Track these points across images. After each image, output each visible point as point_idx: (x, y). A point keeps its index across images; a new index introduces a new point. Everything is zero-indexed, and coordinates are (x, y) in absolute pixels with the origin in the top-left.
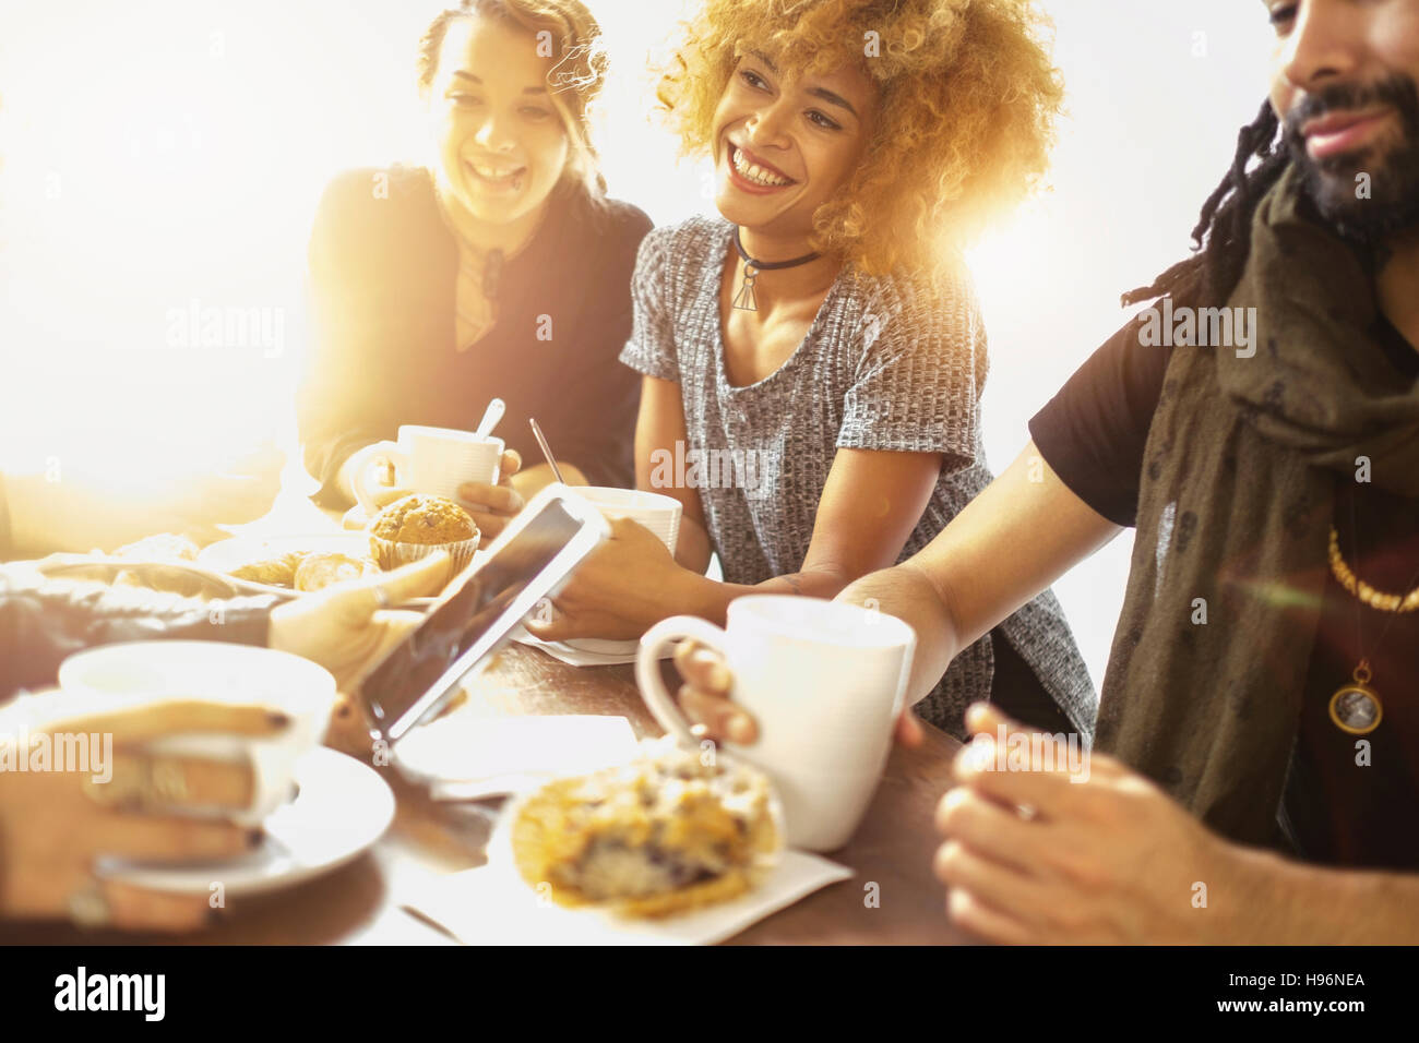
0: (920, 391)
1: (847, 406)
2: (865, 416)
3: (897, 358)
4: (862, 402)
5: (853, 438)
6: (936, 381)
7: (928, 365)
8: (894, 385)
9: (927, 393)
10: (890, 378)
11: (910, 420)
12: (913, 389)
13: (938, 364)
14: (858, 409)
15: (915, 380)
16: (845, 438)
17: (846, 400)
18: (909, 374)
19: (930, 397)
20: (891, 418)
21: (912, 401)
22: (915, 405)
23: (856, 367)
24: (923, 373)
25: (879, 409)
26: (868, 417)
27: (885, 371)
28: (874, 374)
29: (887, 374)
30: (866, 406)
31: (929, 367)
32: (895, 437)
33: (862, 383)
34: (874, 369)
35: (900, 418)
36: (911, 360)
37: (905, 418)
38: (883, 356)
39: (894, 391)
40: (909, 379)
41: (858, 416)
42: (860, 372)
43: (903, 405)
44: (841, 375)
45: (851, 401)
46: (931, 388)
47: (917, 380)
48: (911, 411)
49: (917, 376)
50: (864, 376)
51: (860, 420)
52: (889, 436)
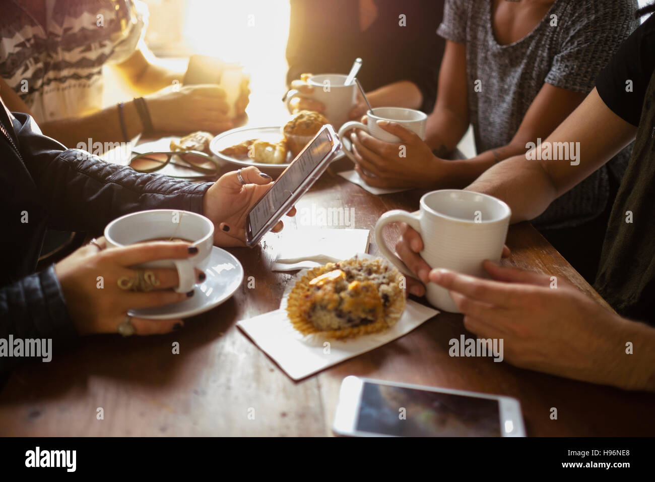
0: (594, 63)
1: (554, 62)
2: (562, 70)
3: (586, 45)
4: (563, 62)
5: (553, 80)
6: (604, 59)
7: (602, 50)
8: (582, 58)
9: (598, 64)
10: (580, 54)
11: (585, 76)
12: (591, 62)
13: (607, 50)
14: (560, 66)
15: (593, 57)
16: (550, 78)
17: (555, 60)
18: (591, 53)
19: (598, 66)
20: (575, 74)
21: (588, 67)
22: (590, 70)
23: (563, 42)
24: (598, 53)
25: (570, 68)
26: (564, 71)
27: (578, 50)
28: (572, 50)
29: (578, 52)
30: (564, 65)
31: (602, 51)
32: (574, 84)
33: (564, 53)
34: (572, 47)
35: (579, 75)
36: (594, 47)
37: (582, 75)
38: (578, 42)
39: (581, 61)
40: (590, 56)
41: (559, 69)
42: (565, 46)
43: (583, 68)
44: (555, 45)
45: (557, 61)
46: (600, 62)
47: (594, 58)
48: (587, 72)
49: (595, 55)
50: (566, 49)
51: (559, 71)
52: (571, 83)
